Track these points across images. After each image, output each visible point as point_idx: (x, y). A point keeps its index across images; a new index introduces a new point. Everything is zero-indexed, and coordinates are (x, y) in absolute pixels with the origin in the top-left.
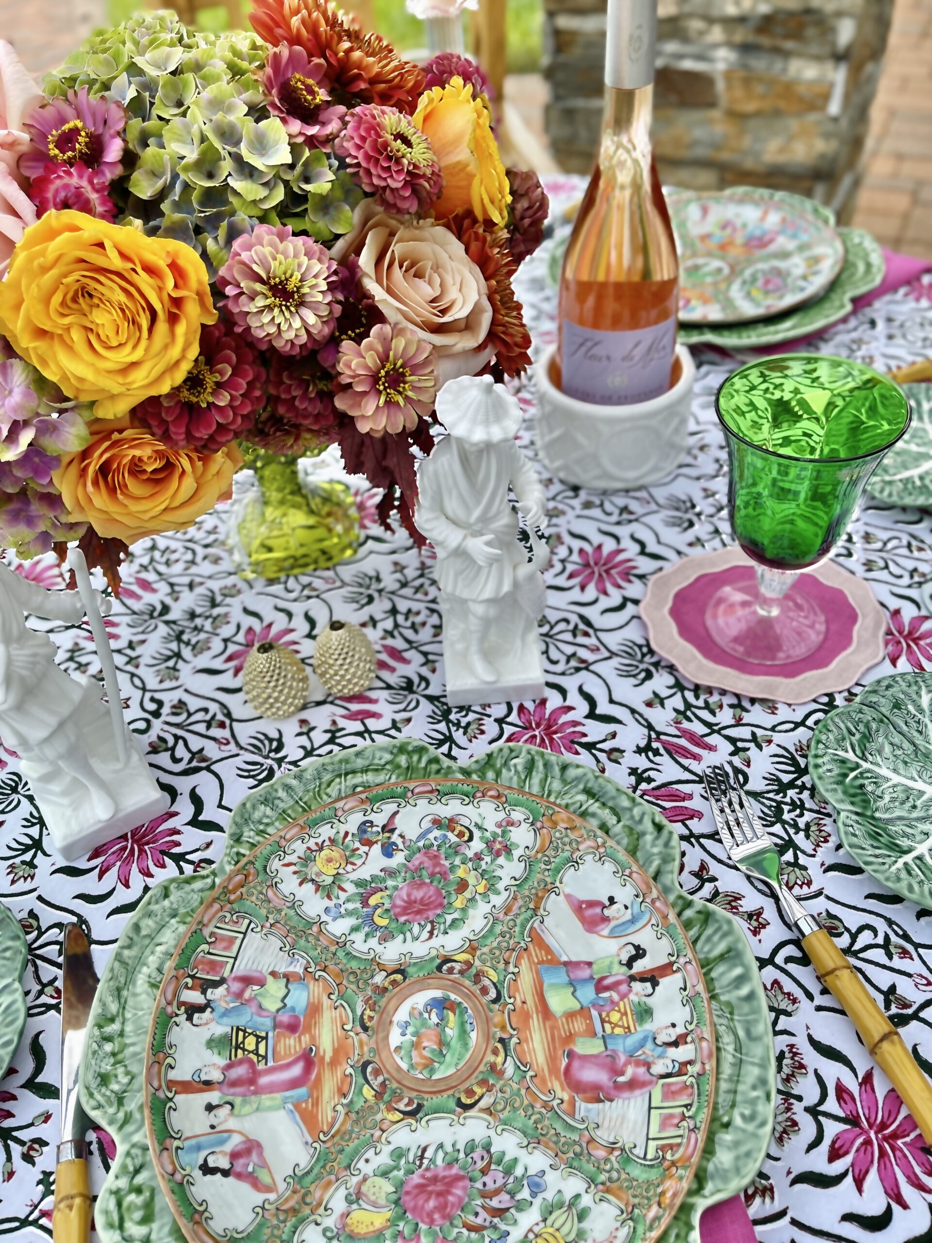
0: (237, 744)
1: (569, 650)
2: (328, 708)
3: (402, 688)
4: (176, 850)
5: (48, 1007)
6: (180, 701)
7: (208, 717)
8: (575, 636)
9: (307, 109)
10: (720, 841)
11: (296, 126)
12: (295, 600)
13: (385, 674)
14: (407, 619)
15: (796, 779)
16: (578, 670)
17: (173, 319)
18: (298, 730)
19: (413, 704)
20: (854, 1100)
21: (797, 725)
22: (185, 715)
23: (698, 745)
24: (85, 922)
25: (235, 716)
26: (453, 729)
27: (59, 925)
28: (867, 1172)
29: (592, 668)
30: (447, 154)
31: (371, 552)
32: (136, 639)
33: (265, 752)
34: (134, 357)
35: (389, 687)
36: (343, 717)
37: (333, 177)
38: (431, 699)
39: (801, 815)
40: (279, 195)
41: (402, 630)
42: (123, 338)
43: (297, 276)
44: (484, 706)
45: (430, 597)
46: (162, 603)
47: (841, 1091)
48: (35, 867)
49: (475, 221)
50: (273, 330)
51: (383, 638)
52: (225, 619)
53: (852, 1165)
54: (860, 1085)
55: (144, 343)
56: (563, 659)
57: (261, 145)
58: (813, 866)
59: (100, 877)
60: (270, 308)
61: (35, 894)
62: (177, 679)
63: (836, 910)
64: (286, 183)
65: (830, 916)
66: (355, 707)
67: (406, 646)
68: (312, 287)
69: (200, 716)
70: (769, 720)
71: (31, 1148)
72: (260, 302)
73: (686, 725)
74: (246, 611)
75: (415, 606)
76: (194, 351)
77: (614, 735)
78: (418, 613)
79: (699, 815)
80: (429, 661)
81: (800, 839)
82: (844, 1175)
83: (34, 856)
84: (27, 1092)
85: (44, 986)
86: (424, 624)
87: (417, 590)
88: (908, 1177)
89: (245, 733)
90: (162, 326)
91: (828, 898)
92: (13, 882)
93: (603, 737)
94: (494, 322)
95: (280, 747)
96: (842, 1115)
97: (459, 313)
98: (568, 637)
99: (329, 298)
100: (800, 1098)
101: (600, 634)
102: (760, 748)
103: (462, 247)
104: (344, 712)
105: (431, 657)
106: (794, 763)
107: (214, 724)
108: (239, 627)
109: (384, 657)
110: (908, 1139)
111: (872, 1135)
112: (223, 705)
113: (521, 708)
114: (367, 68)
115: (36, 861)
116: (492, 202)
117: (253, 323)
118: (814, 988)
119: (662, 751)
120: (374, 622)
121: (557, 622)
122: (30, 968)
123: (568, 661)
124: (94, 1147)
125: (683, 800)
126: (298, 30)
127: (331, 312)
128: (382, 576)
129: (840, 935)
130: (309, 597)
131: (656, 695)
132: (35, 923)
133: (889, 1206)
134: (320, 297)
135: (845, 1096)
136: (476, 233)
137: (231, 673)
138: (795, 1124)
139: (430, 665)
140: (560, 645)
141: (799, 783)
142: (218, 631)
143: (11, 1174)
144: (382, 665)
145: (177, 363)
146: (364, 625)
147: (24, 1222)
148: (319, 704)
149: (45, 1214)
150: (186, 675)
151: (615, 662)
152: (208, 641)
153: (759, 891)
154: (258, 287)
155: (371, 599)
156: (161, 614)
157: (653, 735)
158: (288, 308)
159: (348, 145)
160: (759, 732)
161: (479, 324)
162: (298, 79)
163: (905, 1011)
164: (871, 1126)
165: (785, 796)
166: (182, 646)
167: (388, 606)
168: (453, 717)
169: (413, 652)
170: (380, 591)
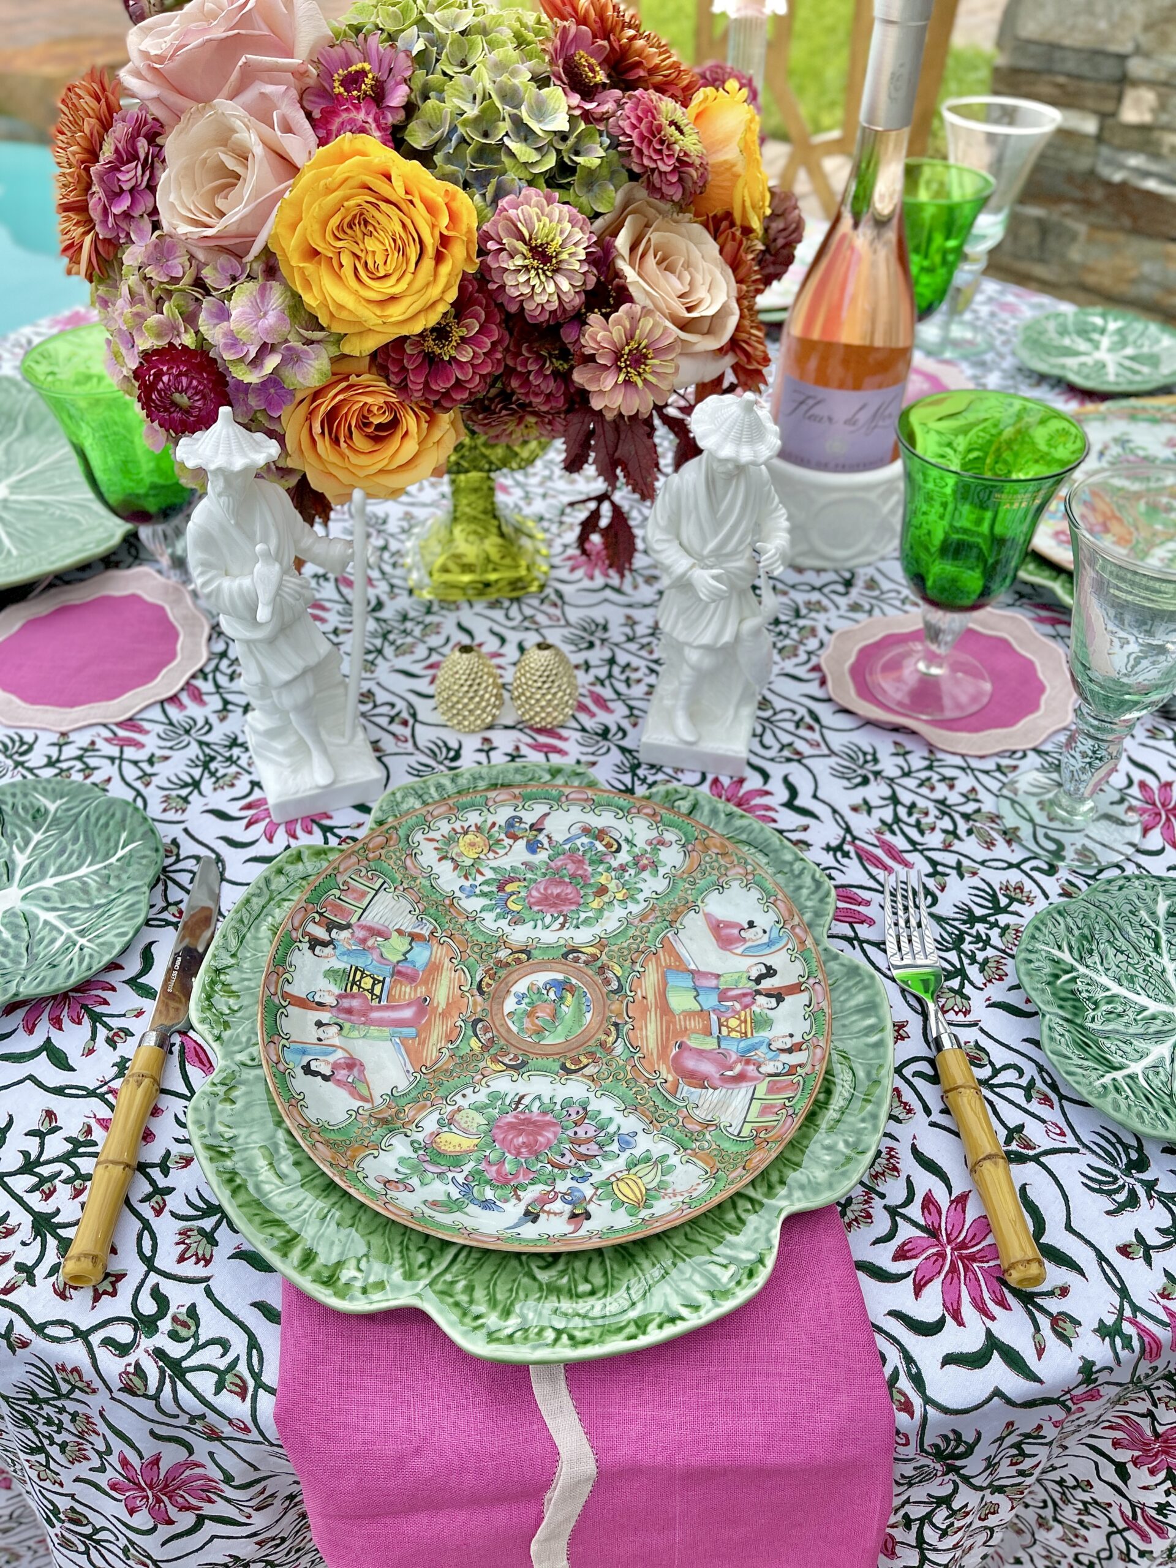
0: (415, 744)
1: (786, 738)
2: (515, 734)
3: (597, 734)
4: (326, 822)
5: (168, 923)
6: (369, 691)
7: (393, 713)
8: (797, 726)
9: (586, 85)
10: (885, 951)
11: (576, 99)
12: (513, 628)
13: (583, 718)
14: (623, 672)
15: (990, 915)
16: (789, 760)
17: (439, 258)
18: (479, 746)
19: (604, 750)
20: (940, 1213)
21: (1011, 866)
22: (370, 705)
23: (894, 858)
24: (222, 862)
25: (420, 717)
26: (637, 783)
27: (197, 858)
28: (931, 1280)
29: (805, 761)
30: (715, 152)
31: (606, 600)
32: (342, 626)
33: (440, 758)
34: (396, 290)
35: (584, 730)
36: (529, 745)
37: (603, 154)
38: (623, 750)
39: (983, 949)
40: (551, 161)
41: (614, 681)
42: (390, 267)
43: (559, 240)
44: (676, 770)
45: (655, 656)
46: (378, 598)
47: (929, 1202)
48: (188, 802)
49: (732, 224)
50: (526, 290)
51: (593, 684)
52: (436, 628)
53: (917, 1269)
54: (952, 1202)
55: (408, 277)
56: (777, 746)
57: (540, 111)
58: (977, 1000)
59: (247, 827)
60: (527, 269)
61: (182, 826)
62: (372, 672)
63: (985, 1042)
64: (559, 152)
65: (977, 1045)
66: (542, 739)
67: (614, 696)
68: (571, 255)
69: (385, 710)
70: (981, 854)
71: (116, 1034)
72: (519, 261)
73: (888, 837)
74: (460, 626)
75: (635, 662)
76: (453, 295)
77: (806, 828)
78: (636, 670)
79: (871, 922)
80: (634, 717)
81: (973, 971)
82: (907, 1275)
83: (191, 793)
84: (127, 986)
85: (169, 904)
86: (639, 681)
87: (643, 647)
88: (973, 1299)
89: (425, 735)
90: (428, 263)
91: (982, 1030)
92: (165, 810)
93: (793, 827)
94: (738, 328)
95: (457, 756)
96: (923, 1223)
97: (707, 310)
98: (790, 726)
99: (585, 268)
100: (882, 1196)
101: (825, 731)
102: (962, 877)
103: (717, 247)
104: (530, 741)
105: (636, 712)
106: (994, 899)
107: (397, 720)
108: (448, 640)
109: (588, 701)
110: (986, 1265)
111: (948, 1250)
112: (411, 705)
113: (716, 781)
114: (649, 57)
115: (190, 798)
116: (753, 207)
117: (509, 280)
118: (935, 1105)
119: (853, 854)
120: (587, 666)
121: (782, 711)
122: (160, 887)
123: (781, 750)
124: (176, 1049)
125: (859, 904)
126: (587, 11)
127: (584, 283)
128: (610, 626)
129: (982, 1066)
130: (527, 629)
131: (866, 802)
132: (175, 851)
133: (943, 1318)
134: (577, 266)
135: (931, 1207)
136: (733, 234)
137: (428, 679)
138: (869, 1216)
139: (632, 719)
140: (778, 732)
141: (992, 919)
142: (427, 639)
143: (91, 1051)
144: (582, 708)
145: (434, 304)
146: (577, 667)
147: (92, 1093)
148: (506, 727)
149: (112, 1091)
150: (383, 669)
151: (833, 761)
152: (413, 645)
153: (910, 1006)
154: (520, 246)
155: (591, 645)
156: (374, 610)
157: (849, 838)
158: (544, 273)
159: (622, 123)
160: (966, 862)
161: (724, 327)
162: (583, 58)
163: (1025, 1151)
164: (949, 1242)
165: (972, 928)
166: (386, 644)
167: (607, 654)
168: (641, 772)
169: (620, 703)
170: (603, 641)
